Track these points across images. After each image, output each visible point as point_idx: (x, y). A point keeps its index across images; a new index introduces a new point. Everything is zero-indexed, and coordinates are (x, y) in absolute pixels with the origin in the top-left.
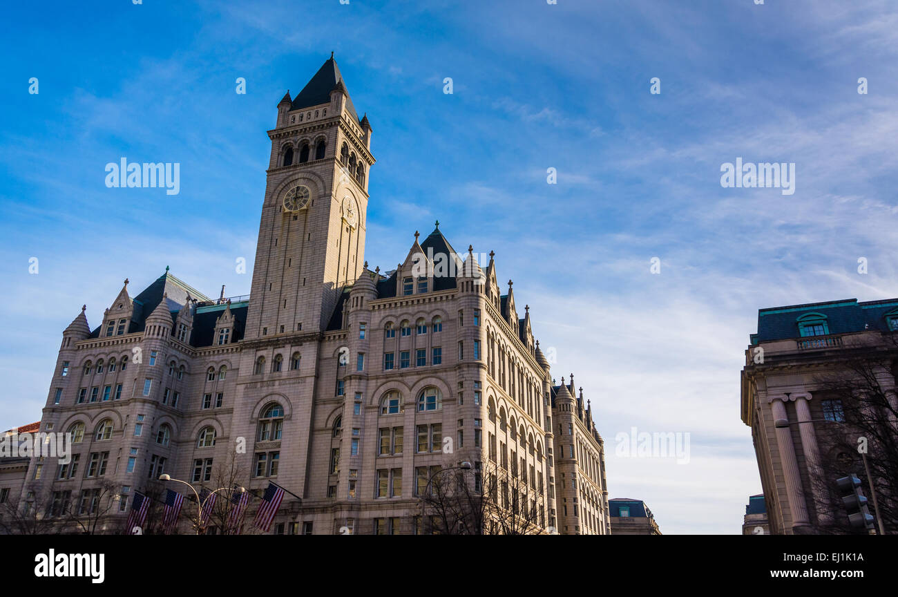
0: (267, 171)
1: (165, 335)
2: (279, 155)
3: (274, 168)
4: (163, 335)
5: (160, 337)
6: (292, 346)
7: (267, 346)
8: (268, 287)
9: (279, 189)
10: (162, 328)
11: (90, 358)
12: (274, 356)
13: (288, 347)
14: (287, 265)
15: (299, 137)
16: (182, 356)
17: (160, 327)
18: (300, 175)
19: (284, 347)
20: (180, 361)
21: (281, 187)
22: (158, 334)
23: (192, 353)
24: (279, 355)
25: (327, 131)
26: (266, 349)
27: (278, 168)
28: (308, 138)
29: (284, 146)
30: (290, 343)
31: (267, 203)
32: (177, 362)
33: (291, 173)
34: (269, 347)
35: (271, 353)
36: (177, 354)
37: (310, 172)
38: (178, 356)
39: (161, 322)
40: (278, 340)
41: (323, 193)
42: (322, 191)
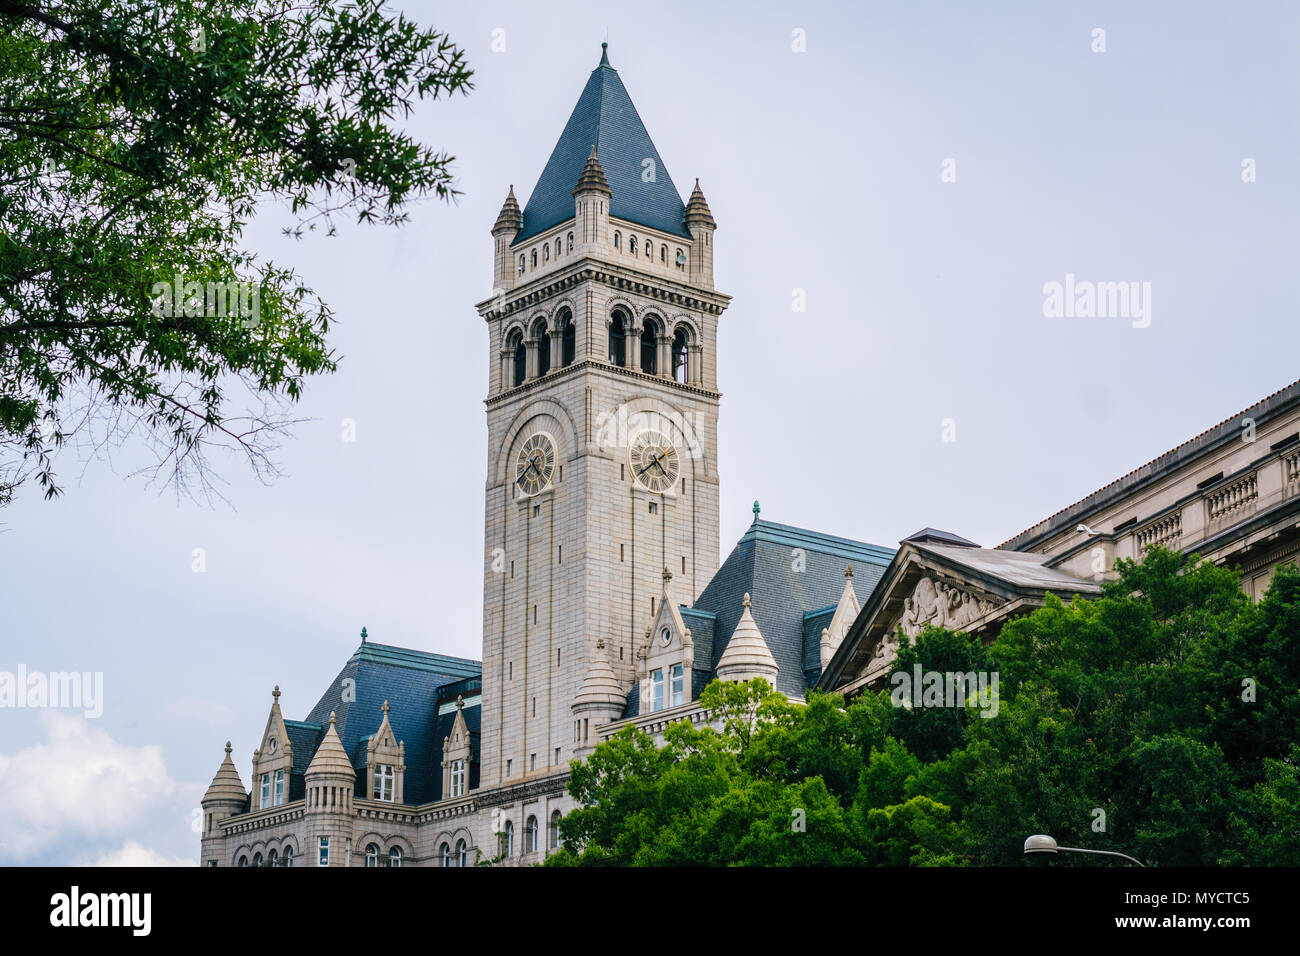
0: (488, 403)
1: (338, 801)
2: (502, 358)
3: (496, 393)
4: (334, 804)
5: (328, 809)
6: (548, 799)
7: (513, 799)
8: (507, 671)
9: (507, 444)
10: (329, 790)
11: (244, 852)
12: (525, 820)
13: (542, 799)
14: (531, 621)
15: (530, 312)
16: (388, 830)
17: (325, 788)
18: (536, 409)
19: (537, 801)
20: (386, 840)
21: (510, 438)
22: (325, 804)
23: (413, 817)
24: (532, 819)
25: (572, 295)
26: (512, 806)
27: (503, 392)
28: (544, 314)
29: (510, 334)
30: (544, 792)
31: (492, 480)
32: (381, 843)
33: (523, 403)
34: (516, 803)
35: (520, 814)
36: (379, 828)
37: (549, 400)
38: (380, 831)
39: (326, 779)
40: (525, 787)
41: (573, 451)
42: (572, 444)
